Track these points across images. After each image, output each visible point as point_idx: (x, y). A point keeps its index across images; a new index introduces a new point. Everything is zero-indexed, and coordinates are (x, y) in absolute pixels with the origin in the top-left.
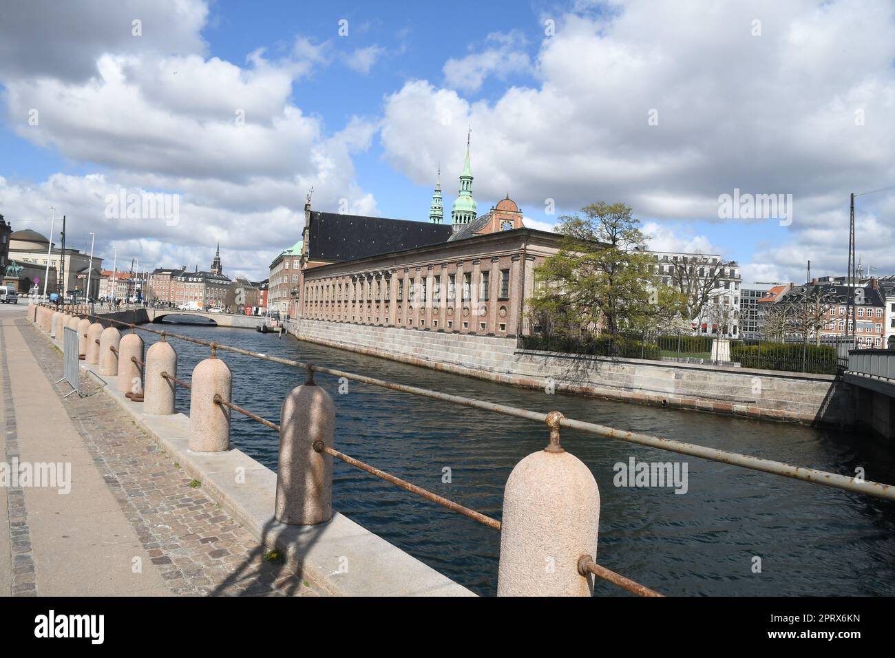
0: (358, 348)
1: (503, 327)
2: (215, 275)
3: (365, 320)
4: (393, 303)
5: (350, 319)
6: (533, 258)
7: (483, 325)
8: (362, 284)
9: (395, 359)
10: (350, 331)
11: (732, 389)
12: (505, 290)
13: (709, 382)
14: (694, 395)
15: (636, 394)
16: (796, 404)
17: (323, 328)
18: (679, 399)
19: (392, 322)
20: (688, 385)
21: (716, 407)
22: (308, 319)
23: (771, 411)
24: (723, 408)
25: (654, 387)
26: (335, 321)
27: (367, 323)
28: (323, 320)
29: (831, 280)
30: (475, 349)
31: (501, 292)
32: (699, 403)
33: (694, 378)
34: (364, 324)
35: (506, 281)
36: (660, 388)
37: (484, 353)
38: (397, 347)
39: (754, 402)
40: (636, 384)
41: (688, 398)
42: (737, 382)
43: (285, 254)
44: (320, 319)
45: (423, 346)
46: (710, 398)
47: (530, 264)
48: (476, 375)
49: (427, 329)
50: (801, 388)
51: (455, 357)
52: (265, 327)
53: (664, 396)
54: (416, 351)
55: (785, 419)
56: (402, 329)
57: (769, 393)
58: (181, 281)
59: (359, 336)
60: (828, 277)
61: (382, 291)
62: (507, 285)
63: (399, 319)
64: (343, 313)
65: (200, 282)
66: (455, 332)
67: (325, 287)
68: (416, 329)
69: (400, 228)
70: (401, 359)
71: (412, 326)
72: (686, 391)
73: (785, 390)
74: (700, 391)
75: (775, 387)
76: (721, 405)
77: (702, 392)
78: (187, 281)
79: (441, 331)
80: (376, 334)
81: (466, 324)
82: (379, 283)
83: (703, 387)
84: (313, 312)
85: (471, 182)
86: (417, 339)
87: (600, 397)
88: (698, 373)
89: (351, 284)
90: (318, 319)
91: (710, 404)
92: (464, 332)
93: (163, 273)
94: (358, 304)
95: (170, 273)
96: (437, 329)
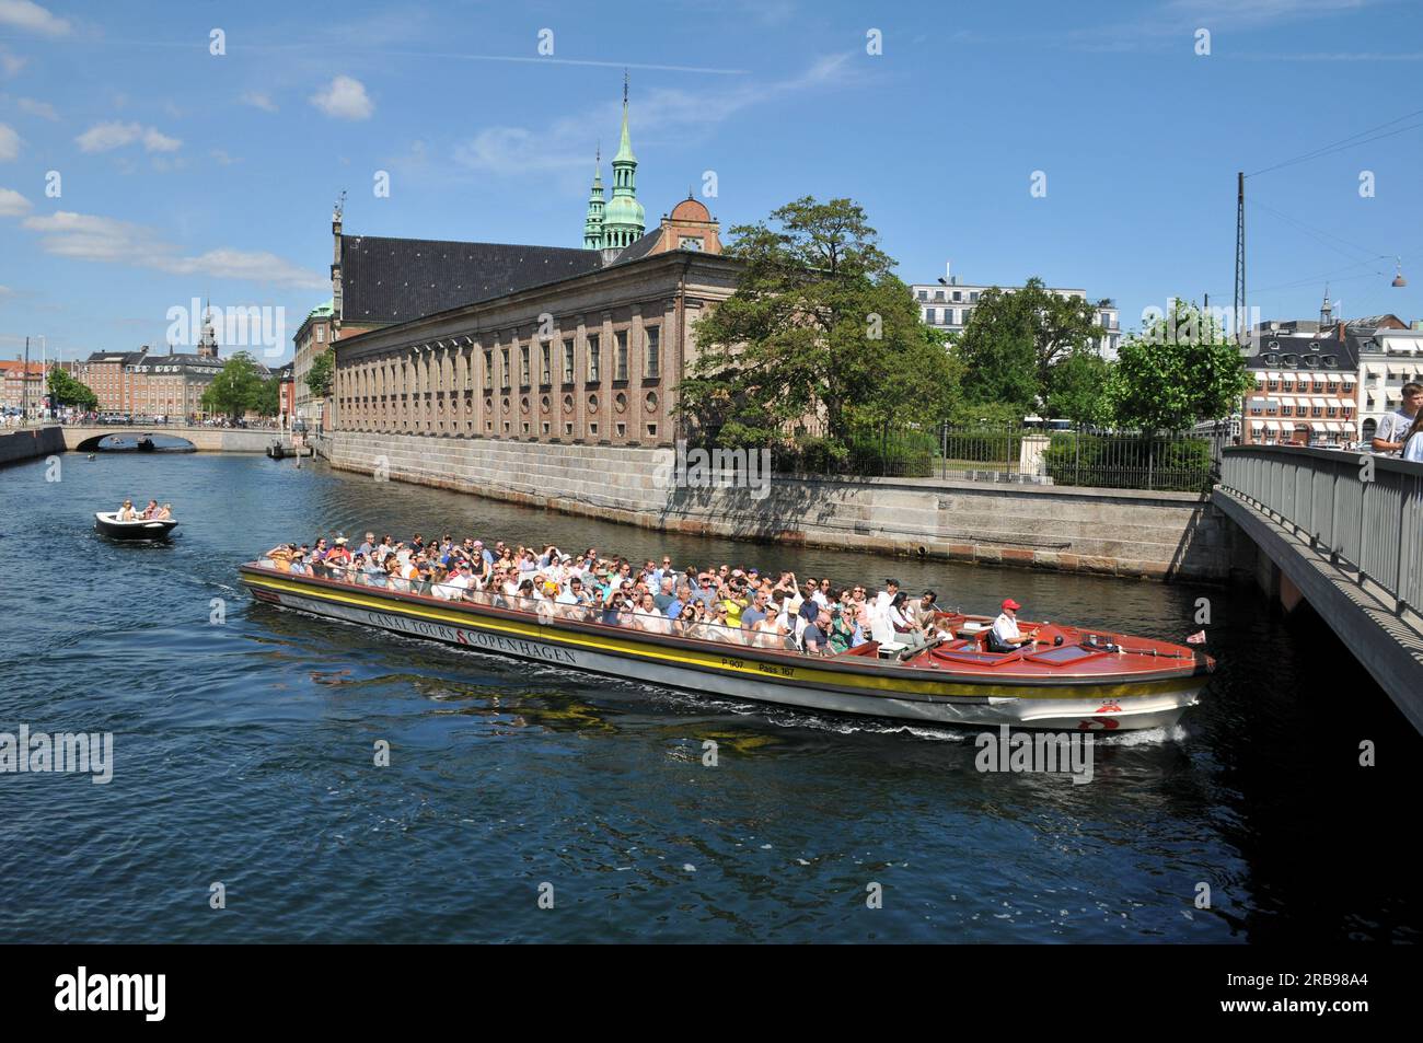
0: (425, 479)
1: (652, 429)
2: (204, 359)
3: (436, 428)
4: (478, 395)
5: (411, 427)
6: (699, 303)
7: (621, 427)
8: (428, 365)
9: (484, 494)
10: (412, 448)
11: (1032, 524)
12: (654, 363)
13: (996, 514)
14: (971, 538)
15: (876, 539)
16: (1136, 545)
17: (370, 444)
18: (946, 546)
19: (478, 429)
20: (961, 520)
21: (1007, 556)
22: (345, 430)
23: (1097, 560)
24: (1019, 557)
25: (904, 525)
26: (388, 432)
27: (439, 432)
28: (369, 431)
29: (1274, 327)
30: (608, 471)
31: (647, 367)
32: (980, 550)
33: (969, 506)
34: (433, 435)
35: (654, 348)
36: (914, 526)
37: (623, 475)
38: (487, 474)
39: (1069, 545)
40: (873, 522)
41: (960, 544)
42: (1041, 511)
43: (315, 315)
44: (365, 429)
45: (528, 469)
46: (997, 541)
47: (693, 315)
48: (612, 517)
49: (534, 440)
50: (1145, 517)
51: (577, 487)
52: (278, 448)
53: (922, 540)
54: (516, 478)
55: (1120, 571)
56: (494, 441)
57: (1093, 527)
58: (141, 372)
59: (426, 457)
60: (1270, 323)
61: (460, 373)
62: (657, 357)
63: (489, 424)
64: (401, 418)
65: (175, 374)
66: (577, 442)
67: (370, 372)
68: (516, 439)
69: (508, 260)
70: (493, 495)
71: (510, 434)
72: (957, 530)
73: (1120, 522)
74: (980, 529)
75: (1104, 518)
76: (1017, 552)
77: (983, 531)
78: (151, 372)
79: (555, 441)
80: (453, 452)
81: (594, 426)
82: (454, 361)
83: (986, 522)
84: (354, 418)
85: (633, 171)
86: (517, 458)
87: (815, 546)
88: (976, 499)
89: (410, 367)
90: (361, 430)
91: (997, 552)
92: (593, 441)
93: (108, 359)
94: (422, 401)
95: (119, 359)
96: (548, 438)
